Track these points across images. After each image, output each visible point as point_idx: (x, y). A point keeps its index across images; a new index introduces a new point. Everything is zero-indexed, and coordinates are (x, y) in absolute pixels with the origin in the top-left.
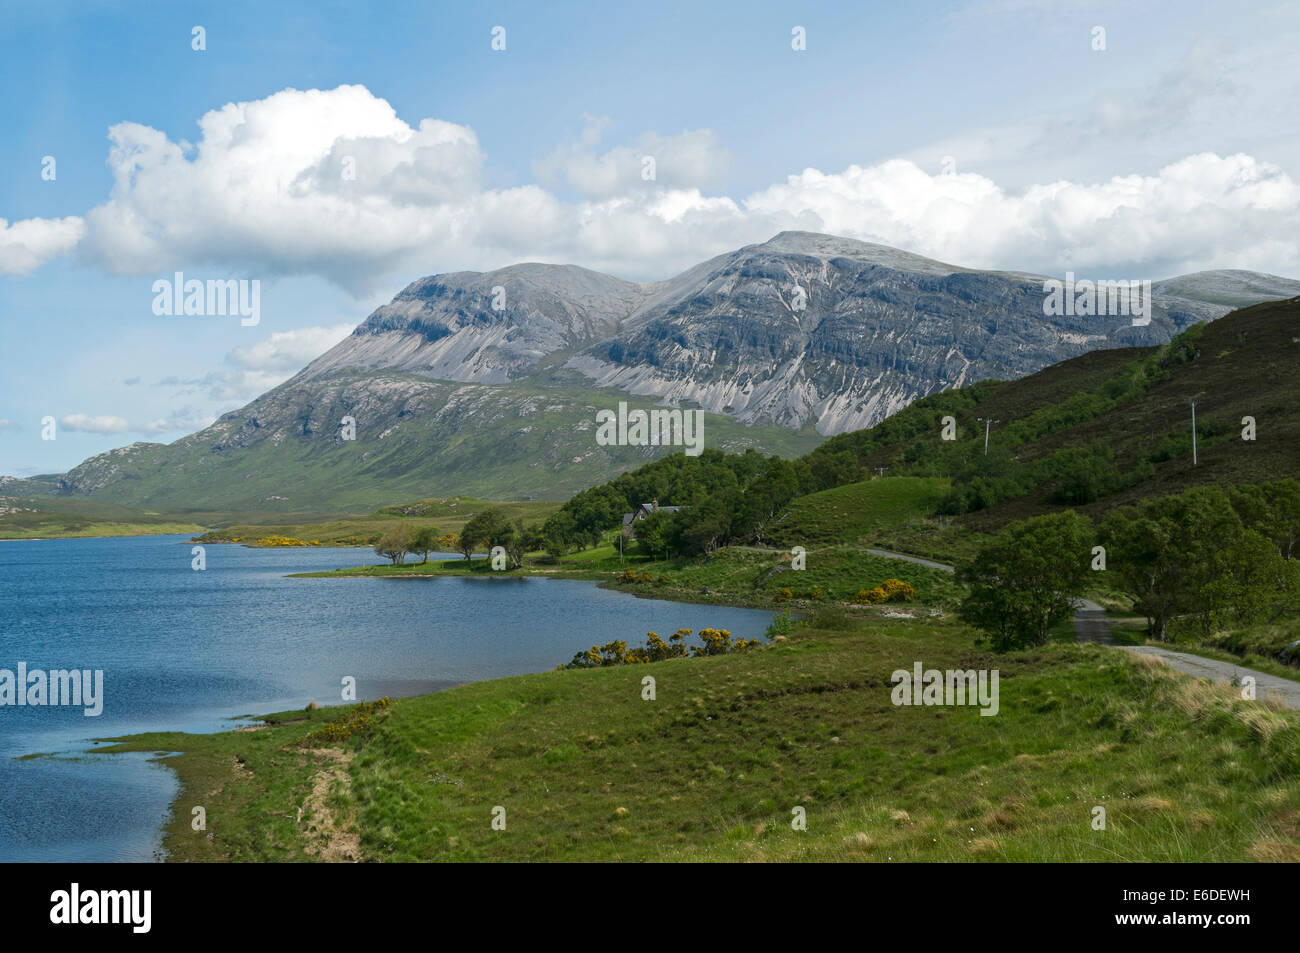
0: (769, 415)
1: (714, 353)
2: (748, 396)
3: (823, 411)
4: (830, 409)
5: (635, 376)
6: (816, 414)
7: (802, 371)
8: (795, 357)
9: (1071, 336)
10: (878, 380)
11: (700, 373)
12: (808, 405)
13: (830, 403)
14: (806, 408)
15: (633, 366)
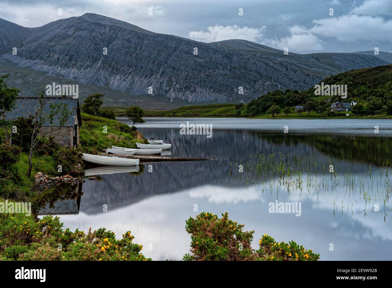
0: (92, 81)
1: (67, 57)
2: (82, 74)
3: (111, 80)
4: (114, 80)
5: (36, 63)
6: (109, 81)
7: (102, 66)
8: (99, 60)
9: (198, 59)
10: (130, 70)
11: (63, 64)
12: (105, 78)
13: (113, 77)
14: (105, 79)
15: (34, 60)
